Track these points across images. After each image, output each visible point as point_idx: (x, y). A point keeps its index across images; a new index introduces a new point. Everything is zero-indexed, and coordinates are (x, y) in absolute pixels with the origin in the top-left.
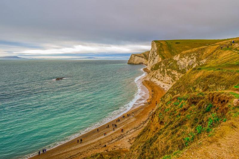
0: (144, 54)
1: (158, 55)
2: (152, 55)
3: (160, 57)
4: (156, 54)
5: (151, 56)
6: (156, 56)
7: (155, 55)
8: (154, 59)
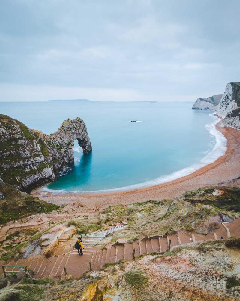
0: (212, 98)
1: (234, 100)
2: (226, 99)
3: (236, 102)
4: (231, 98)
5: (224, 100)
6: (231, 101)
7: (229, 99)
8: (228, 104)
